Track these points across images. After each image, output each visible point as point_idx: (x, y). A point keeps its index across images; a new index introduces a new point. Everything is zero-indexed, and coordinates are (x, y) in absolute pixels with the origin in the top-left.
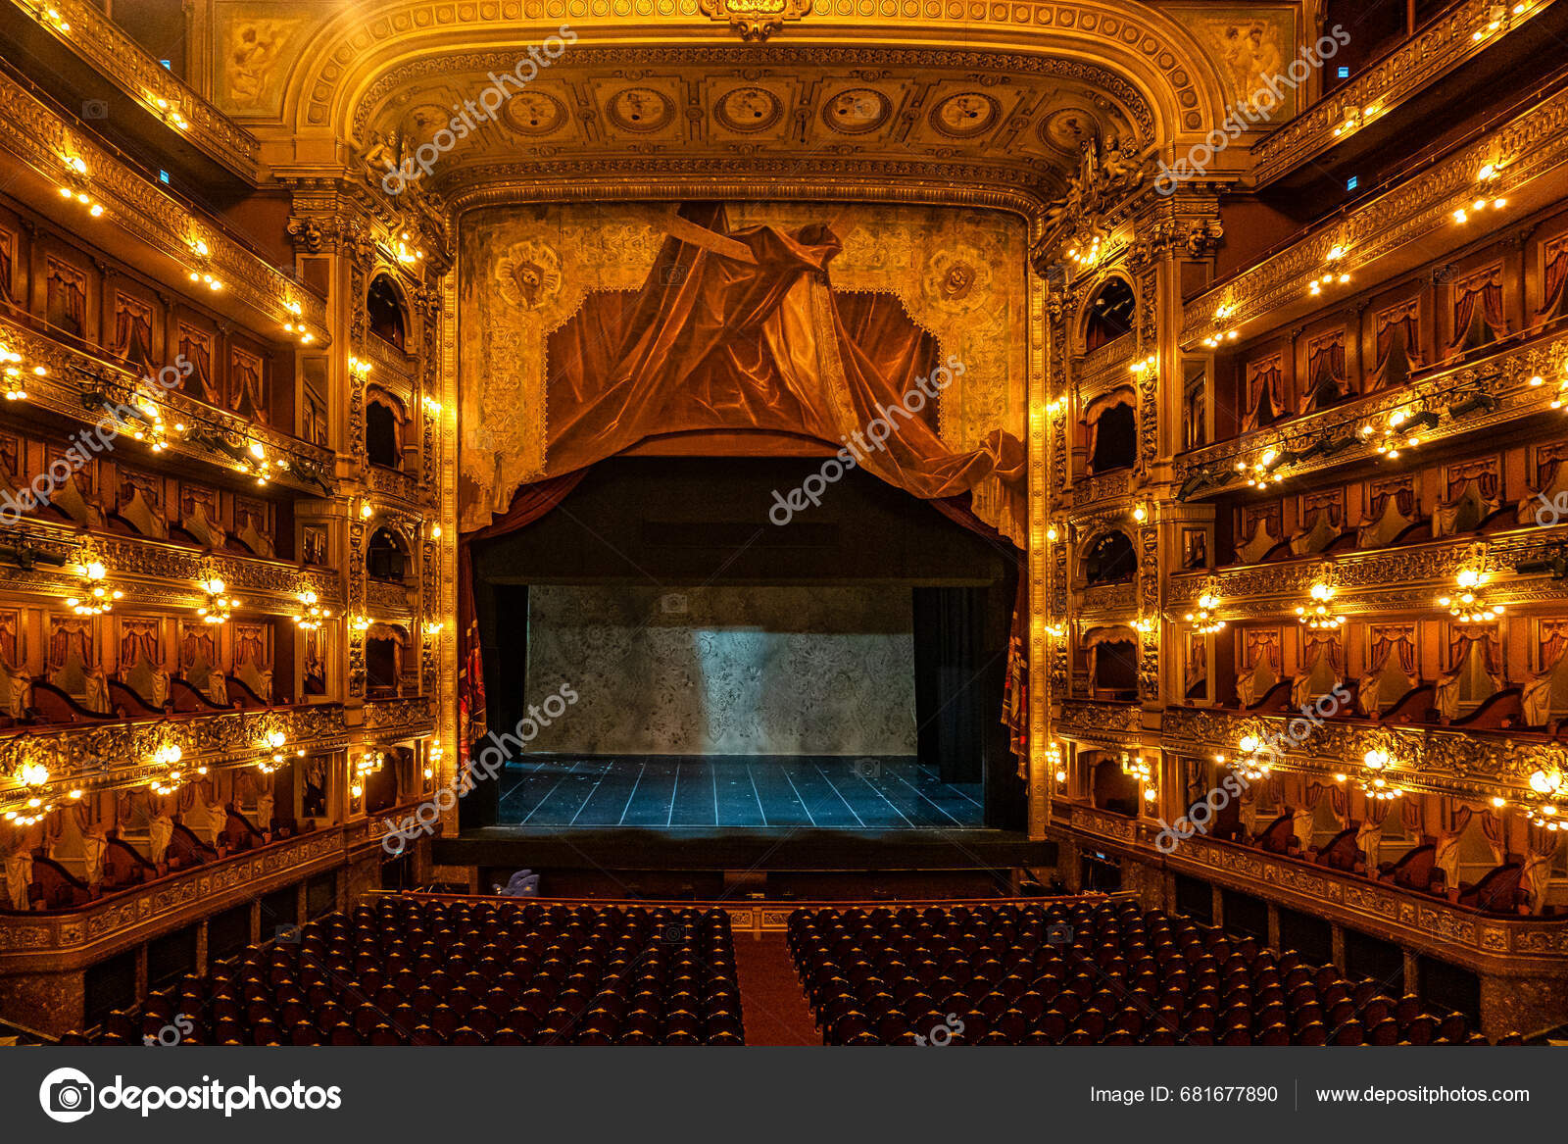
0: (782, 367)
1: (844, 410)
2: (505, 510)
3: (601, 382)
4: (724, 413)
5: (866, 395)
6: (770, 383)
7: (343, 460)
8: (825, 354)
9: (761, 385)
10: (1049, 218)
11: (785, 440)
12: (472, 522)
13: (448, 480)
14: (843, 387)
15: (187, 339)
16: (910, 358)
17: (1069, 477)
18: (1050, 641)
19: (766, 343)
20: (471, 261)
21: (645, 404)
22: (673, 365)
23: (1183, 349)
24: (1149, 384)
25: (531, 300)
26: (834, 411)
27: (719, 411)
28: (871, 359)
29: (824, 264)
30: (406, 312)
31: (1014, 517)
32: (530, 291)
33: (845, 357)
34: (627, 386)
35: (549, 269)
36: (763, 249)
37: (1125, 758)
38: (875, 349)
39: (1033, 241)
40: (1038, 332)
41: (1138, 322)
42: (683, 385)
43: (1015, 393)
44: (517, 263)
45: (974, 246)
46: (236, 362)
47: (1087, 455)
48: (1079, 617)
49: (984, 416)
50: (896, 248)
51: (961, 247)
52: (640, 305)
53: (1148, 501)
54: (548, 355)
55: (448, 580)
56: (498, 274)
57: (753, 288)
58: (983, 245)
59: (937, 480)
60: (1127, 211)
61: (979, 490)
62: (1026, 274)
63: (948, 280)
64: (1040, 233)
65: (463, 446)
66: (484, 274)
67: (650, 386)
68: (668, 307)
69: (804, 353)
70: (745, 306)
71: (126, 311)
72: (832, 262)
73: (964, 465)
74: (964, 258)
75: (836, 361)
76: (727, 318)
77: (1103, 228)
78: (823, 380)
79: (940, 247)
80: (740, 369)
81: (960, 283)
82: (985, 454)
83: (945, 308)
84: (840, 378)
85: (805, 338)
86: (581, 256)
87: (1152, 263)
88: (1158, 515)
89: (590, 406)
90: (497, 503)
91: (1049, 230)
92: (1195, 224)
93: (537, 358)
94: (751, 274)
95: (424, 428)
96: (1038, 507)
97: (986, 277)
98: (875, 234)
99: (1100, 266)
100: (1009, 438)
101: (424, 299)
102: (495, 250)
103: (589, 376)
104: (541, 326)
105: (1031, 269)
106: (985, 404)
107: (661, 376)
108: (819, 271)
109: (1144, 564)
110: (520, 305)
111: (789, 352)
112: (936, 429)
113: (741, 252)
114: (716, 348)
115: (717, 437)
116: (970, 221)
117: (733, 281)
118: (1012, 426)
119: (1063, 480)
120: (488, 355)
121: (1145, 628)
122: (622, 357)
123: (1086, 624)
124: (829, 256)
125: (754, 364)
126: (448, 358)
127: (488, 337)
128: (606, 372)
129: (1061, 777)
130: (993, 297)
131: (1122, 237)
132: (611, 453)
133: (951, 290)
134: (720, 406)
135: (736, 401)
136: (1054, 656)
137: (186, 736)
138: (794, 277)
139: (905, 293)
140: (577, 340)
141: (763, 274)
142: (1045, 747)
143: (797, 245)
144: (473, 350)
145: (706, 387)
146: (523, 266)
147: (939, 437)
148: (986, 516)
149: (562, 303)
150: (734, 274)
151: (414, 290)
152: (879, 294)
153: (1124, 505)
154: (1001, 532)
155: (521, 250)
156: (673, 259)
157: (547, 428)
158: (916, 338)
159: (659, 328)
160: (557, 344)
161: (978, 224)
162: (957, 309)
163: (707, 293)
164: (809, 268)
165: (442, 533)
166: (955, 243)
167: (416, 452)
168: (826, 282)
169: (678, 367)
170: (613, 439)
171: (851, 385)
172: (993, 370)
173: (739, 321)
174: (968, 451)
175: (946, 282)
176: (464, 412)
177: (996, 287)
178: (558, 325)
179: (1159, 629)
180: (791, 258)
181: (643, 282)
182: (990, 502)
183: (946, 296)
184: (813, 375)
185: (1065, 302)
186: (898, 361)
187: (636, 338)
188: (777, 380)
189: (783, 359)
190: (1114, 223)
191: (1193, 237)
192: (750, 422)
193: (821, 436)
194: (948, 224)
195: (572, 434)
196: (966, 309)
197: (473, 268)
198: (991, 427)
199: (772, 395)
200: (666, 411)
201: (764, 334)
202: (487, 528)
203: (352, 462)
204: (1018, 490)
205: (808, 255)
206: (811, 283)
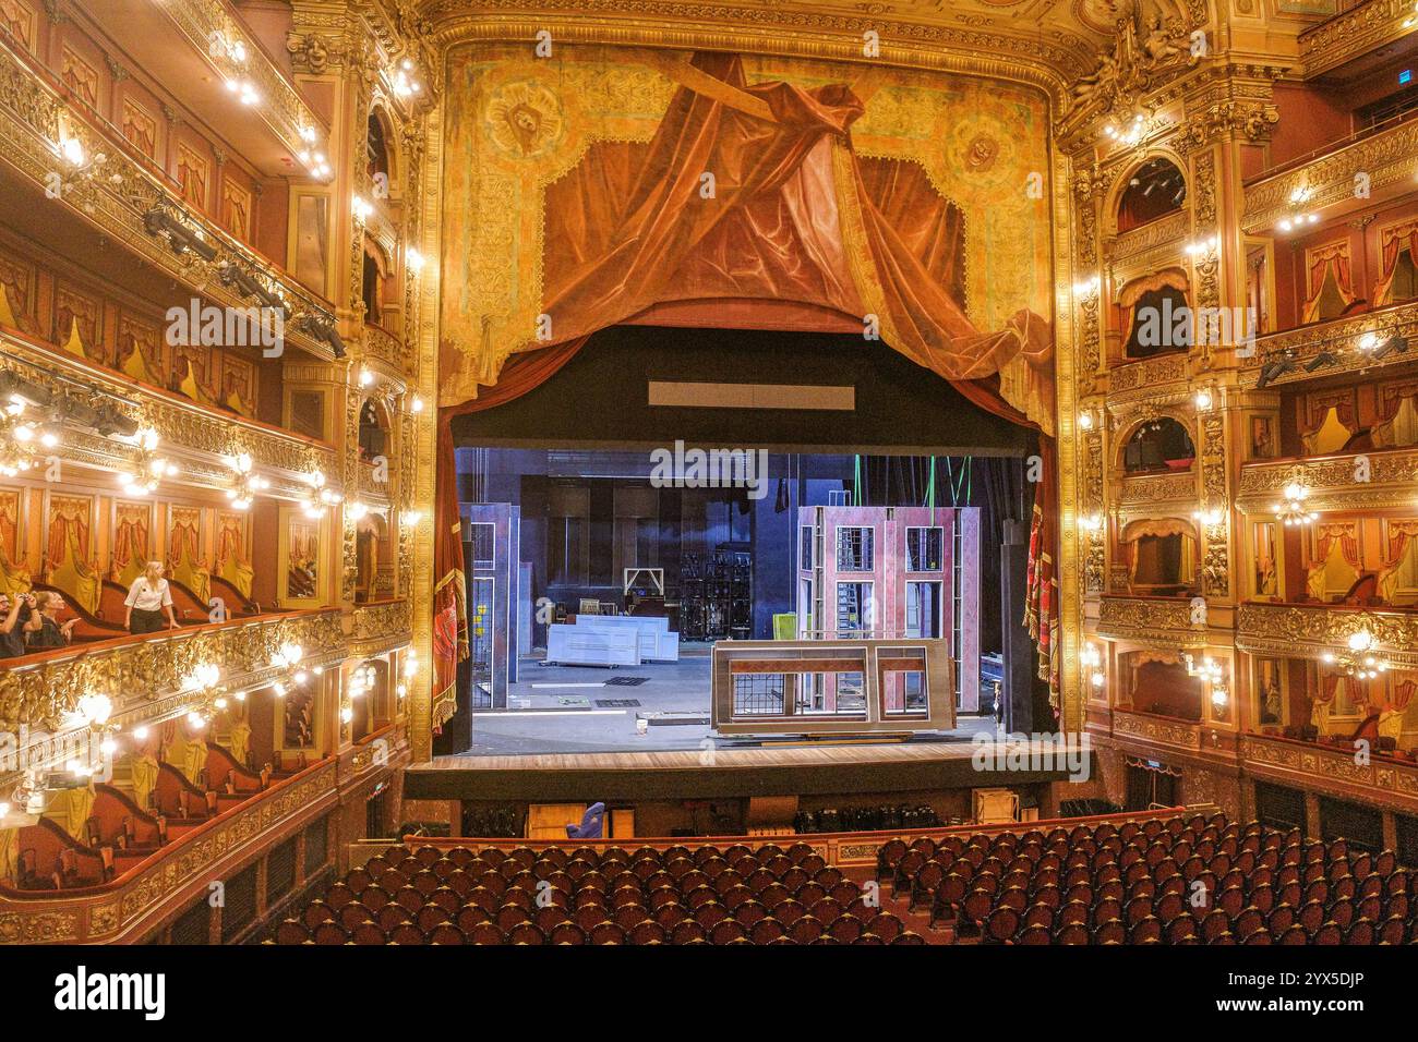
0: (804, 233)
1: (868, 282)
2: (493, 382)
3: (605, 241)
4: (741, 280)
5: (890, 266)
6: (791, 249)
7: (343, 316)
8: (848, 221)
9: (781, 252)
10: (1077, 95)
11: (806, 312)
12: (454, 394)
13: (428, 347)
14: (867, 258)
15: (185, 164)
16: (935, 230)
17: (1103, 361)
18: (1081, 534)
19: (786, 208)
20: (458, 99)
21: (654, 267)
22: (685, 226)
23: (1247, 233)
24: (1208, 266)
25: (527, 147)
26: (858, 282)
27: (735, 277)
28: (896, 229)
29: (846, 127)
30: (393, 151)
31: (1041, 402)
32: (526, 136)
33: (868, 225)
34: (634, 246)
35: (548, 114)
36: (782, 107)
37: (1189, 658)
38: (900, 219)
39: (1056, 118)
40: (1063, 210)
41: (1191, 203)
42: (695, 249)
43: (1039, 272)
44: (511, 103)
45: (996, 118)
46: (227, 196)
47: (1122, 339)
48: (1118, 506)
49: (1010, 294)
50: (920, 115)
51: (984, 118)
52: (648, 159)
53: (1213, 386)
54: (545, 209)
55: (424, 462)
56: (490, 116)
57: (772, 147)
58: (1005, 117)
59: (965, 360)
60: (1178, 90)
61: (1006, 373)
62: (1048, 150)
63: (973, 152)
64: (1063, 110)
65: (445, 306)
66: (473, 116)
67: (660, 248)
68: (680, 162)
69: (826, 220)
70: (763, 165)
71: (131, 123)
72: (854, 125)
73: (992, 345)
74: (988, 130)
75: (860, 230)
76: (743, 179)
77: (1148, 107)
78: (846, 249)
79: (963, 117)
80: (758, 232)
81: (982, 155)
82: (1012, 335)
83: (969, 180)
84: (864, 248)
85: (827, 204)
86: (585, 102)
87: (1208, 144)
88: (1224, 402)
89: (593, 267)
90: (483, 374)
91: (1077, 106)
92: (1254, 107)
93: (534, 210)
94: (769, 132)
95: (406, 284)
96: (1066, 392)
97: (1009, 150)
98: (898, 99)
99: (1140, 145)
100: (1035, 318)
101: (410, 138)
102: (487, 91)
103: (592, 234)
104: (538, 176)
105: (1054, 147)
106: (1012, 282)
107: (672, 238)
108: (841, 134)
109: (1205, 453)
110: (514, 151)
111: (810, 219)
112: (963, 307)
113: (758, 108)
114: (734, 210)
115: (733, 307)
116: (991, 92)
117: (750, 138)
118: (1038, 307)
119: (1097, 365)
120: (475, 206)
121: (1210, 520)
122: (630, 214)
123: (1127, 516)
124: (851, 119)
125: (771, 230)
126: (431, 207)
127: (477, 186)
128: (611, 230)
129: (1098, 680)
130: (1017, 171)
131: (1165, 116)
132: (616, 320)
133: (975, 161)
134: (735, 272)
135: (754, 268)
136: (1090, 551)
137: (217, 652)
138: (816, 137)
139: (929, 164)
140: (579, 193)
141: (782, 133)
142: (1078, 646)
143: (818, 105)
144: (459, 200)
145: (722, 251)
146: (518, 108)
147: (965, 315)
148: (1015, 399)
149: (560, 153)
150: (752, 131)
151: (403, 128)
152: (903, 162)
153: (1180, 391)
154: (1030, 418)
155: (516, 92)
156: (686, 110)
157: (544, 290)
158: (941, 209)
159: (670, 185)
160: (555, 197)
161: (1000, 96)
162: (982, 182)
163: (723, 150)
164: (832, 130)
165: (422, 407)
166: (978, 113)
167: (397, 311)
168: (849, 146)
169: (691, 229)
170: (617, 305)
171: (876, 256)
172: (1019, 247)
173: (756, 182)
174: (994, 330)
175: (970, 152)
176: (447, 269)
177: (1019, 161)
178: (557, 175)
179: (1228, 521)
180: (811, 118)
181: (653, 133)
182: (1018, 386)
183: (970, 168)
184: (836, 245)
185: (1094, 181)
186: (923, 233)
187: (644, 193)
188: (798, 247)
189: (804, 226)
190: (1160, 101)
191: (1252, 120)
192: (769, 291)
193: (845, 309)
194: (971, 94)
195: (573, 297)
196: (991, 182)
197: (462, 108)
198: (1019, 307)
199: (793, 262)
200: (678, 275)
201: (784, 199)
202: (470, 403)
203: (352, 319)
204: (1046, 373)
205: (828, 115)
206: (832, 144)
